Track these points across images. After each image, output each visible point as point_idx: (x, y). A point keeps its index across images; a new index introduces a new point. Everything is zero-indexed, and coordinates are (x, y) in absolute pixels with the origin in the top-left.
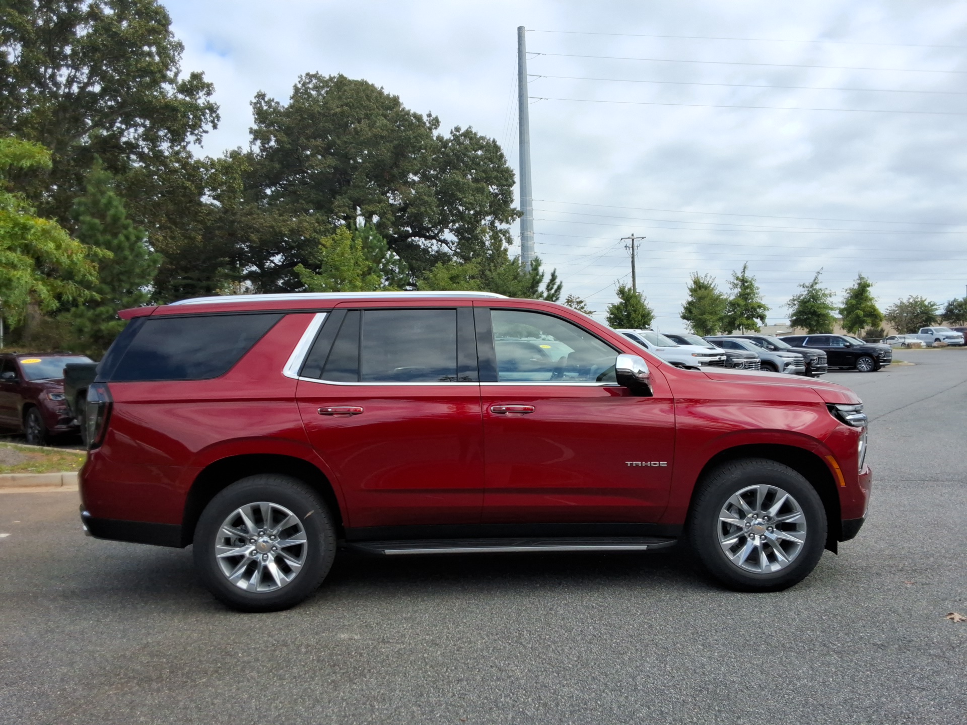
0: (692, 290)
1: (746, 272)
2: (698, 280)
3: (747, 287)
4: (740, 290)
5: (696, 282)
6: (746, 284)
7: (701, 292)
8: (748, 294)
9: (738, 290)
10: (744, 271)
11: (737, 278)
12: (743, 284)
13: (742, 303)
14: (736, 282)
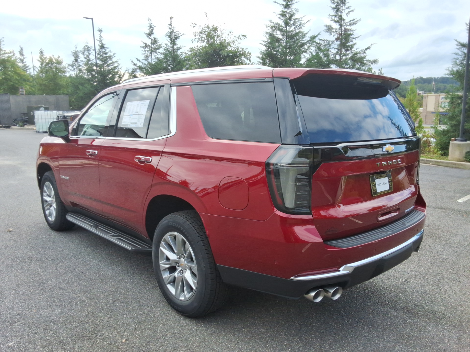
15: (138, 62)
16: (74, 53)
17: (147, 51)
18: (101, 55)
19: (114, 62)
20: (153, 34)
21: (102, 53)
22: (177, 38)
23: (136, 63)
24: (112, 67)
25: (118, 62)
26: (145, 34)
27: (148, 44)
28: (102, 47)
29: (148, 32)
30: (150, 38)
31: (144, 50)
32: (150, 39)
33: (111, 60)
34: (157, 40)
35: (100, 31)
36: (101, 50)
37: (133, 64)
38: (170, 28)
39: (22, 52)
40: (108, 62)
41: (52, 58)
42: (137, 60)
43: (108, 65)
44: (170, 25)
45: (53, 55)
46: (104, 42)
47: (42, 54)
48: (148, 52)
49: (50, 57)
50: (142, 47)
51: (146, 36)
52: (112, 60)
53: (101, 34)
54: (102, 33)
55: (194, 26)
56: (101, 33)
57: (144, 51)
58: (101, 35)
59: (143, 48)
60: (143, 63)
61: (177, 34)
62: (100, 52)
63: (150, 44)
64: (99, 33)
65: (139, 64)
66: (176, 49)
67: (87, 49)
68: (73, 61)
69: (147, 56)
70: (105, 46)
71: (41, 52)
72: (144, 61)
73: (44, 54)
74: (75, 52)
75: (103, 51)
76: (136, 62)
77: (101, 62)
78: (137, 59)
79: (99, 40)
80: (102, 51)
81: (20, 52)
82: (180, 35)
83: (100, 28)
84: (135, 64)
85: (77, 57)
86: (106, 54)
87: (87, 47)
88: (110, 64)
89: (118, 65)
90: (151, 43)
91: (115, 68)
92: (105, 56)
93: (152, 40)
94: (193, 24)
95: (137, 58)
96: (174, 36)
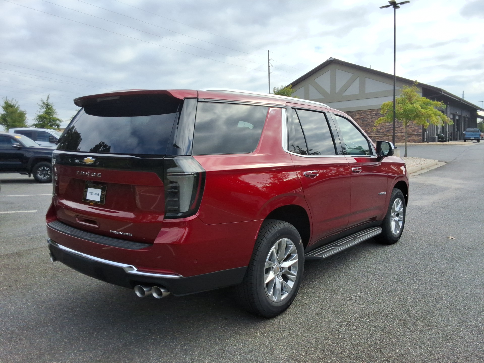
0: (3, 108)
1: (49, 100)
2: (7, 102)
3: (49, 109)
4: (45, 110)
5: (6, 103)
6: (49, 107)
7: (10, 109)
8: (50, 113)
9: (44, 110)
10: (48, 100)
11: (44, 103)
12: (47, 107)
13: (47, 117)
14: (43, 105)
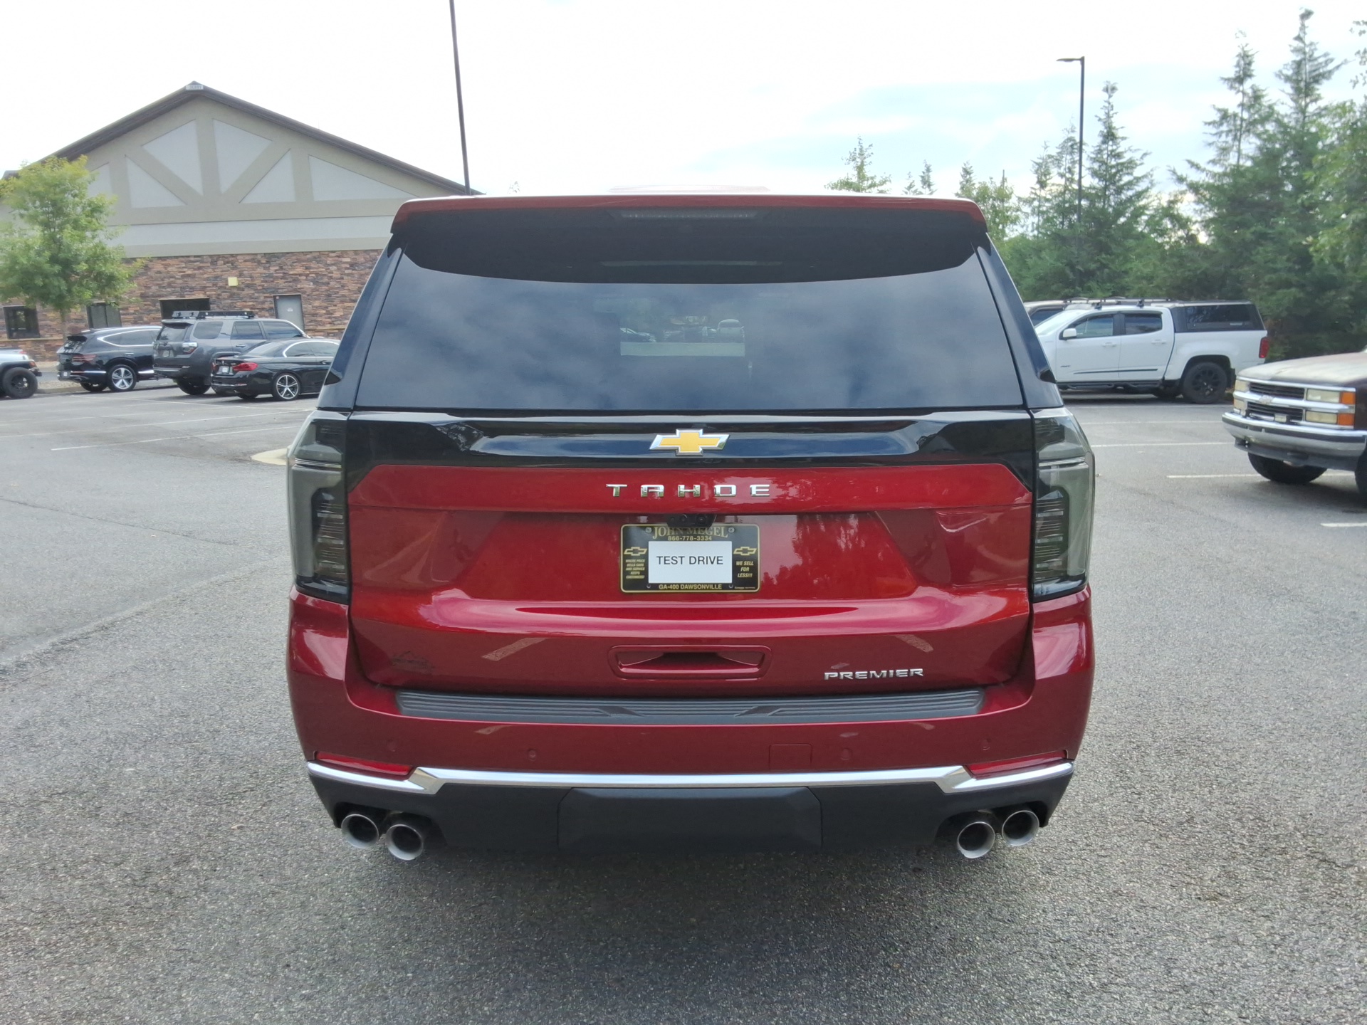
15: (1194, 170)
16: (1037, 164)
17: (1224, 135)
18: (1103, 163)
19: (1138, 179)
20: (1250, 76)
21: (1105, 156)
22: (1318, 78)
23: (1184, 176)
24: (1130, 193)
25: (1152, 176)
26: (1222, 81)
27: (1230, 112)
28: (1110, 136)
29: (1232, 73)
30: (1239, 91)
31: (1214, 131)
32: (1241, 94)
33: (1128, 174)
34: (1264, 93)
35: (1110, 90)
36: (1104, 146)
37: (1175, 177)
38: (1296, 50)
39: (929, 177)
40: (1120, 180)
41: (989, 185)
42: (1189, 166)
43: (1119, 190)
44: (1299, 38)
45: (991, 178)
46: (1116, 122)
47: (968, 177)
48: (1227, 136)
49: (985, 184)
50: (1210, 124)
51: (1225, 86)
52: (1131, 174)
53: (1111, 100)
54: (1115, 95)
55: (1364, 32)
56: (1110, 97)
57: (1216, 134)
58: (1109, 103)
59: (1211, 126)
60: (1208, 173)
61: (1321, 63)
62: (1100, 151)
63: (1238, 110)
64: (1106, 95)
65: (1195, 176)
66: (1314, 115)
67: (1070, 149)
68: (1032, 188)
69: (1224, 151)
70: (1119, 133)
71: (967, 172)
72: (1210, 167)
73: (972, 175)
74: (1041, 161)
75: (1110, 148)
76: (1184, 170)
77: (1100, 180)
78: (1189, 162)
79: (1103, 117)
80: (1107, 148)
81: (922, 177)
82: (1330, 67)
83: (1112, 83)
84: (1181, 180)
85: (1045, 175)
86: (1119, 156)
87: (1070, 144)
88: (1125, 184)
89: (1150, 185)
90: (1242, 105)
91: (1139, 195)
92: (1113, 162)
93: (1244, 93)
94: (1358, 23)
95: (1189, 159)
96: (1310, 72)
